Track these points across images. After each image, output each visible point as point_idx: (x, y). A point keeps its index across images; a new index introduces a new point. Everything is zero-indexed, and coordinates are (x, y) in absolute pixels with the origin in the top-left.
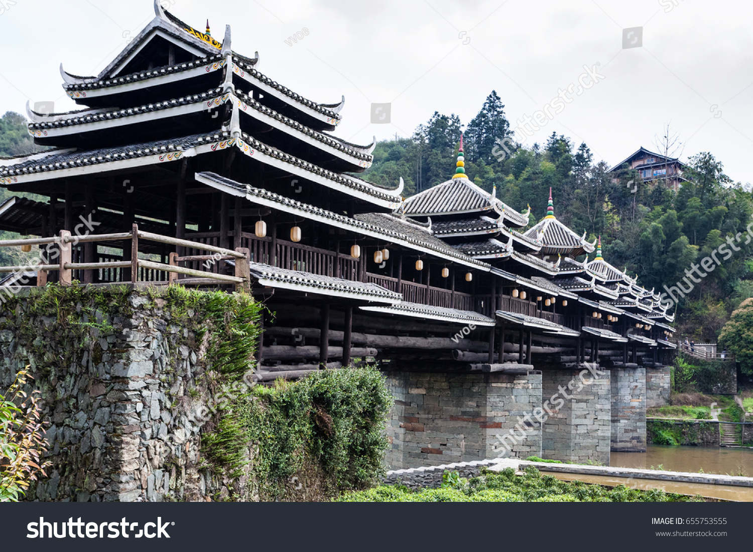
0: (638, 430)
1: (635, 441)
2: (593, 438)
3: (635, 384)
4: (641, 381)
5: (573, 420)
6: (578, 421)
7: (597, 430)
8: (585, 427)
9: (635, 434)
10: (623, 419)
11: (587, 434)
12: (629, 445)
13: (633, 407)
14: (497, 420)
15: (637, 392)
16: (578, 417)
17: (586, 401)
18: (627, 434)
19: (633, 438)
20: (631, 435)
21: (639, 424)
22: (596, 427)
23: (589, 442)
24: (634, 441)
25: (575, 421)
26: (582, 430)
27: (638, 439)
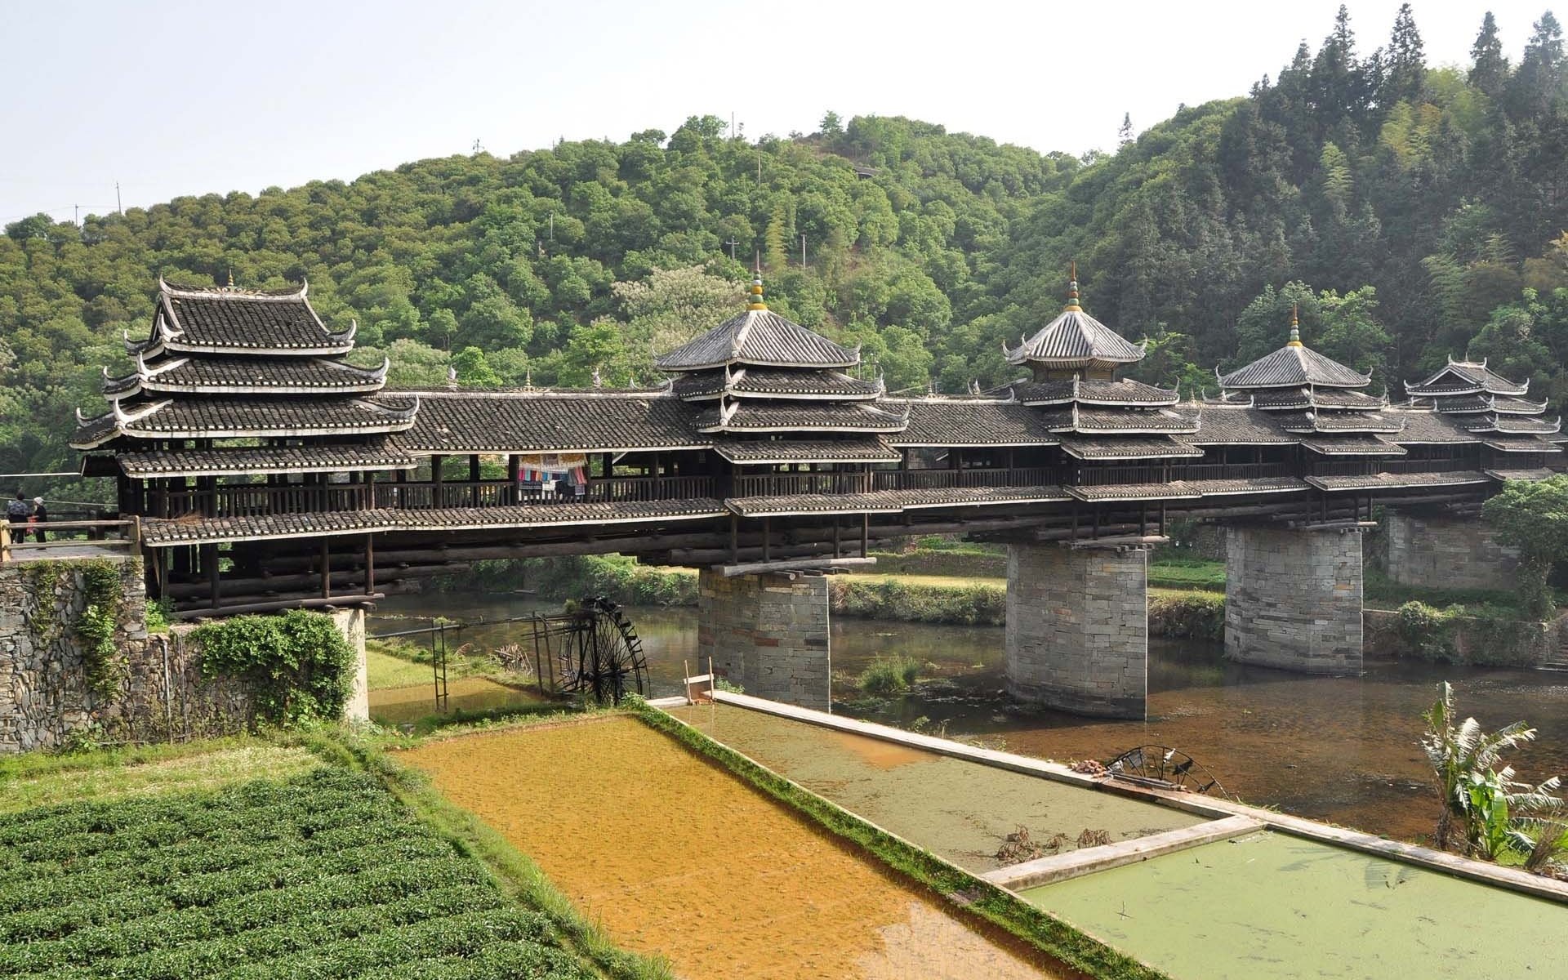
0: (1348, 638)
1: (1341, 656)
2: (1120, 655)
3: (1343, 559)
4: (1352, 554)
5: (1088, 627)
6: (1095, 629)
7: (1124, 644)
8: (1106, 639)
9: (1342, 645)
10: (1321, 619)
11: (1109, 650)
12: (1331, 662)
13: (1337, 599)
14: (772, 636)
15: (1347, 573)
16: (1096, 622)
17: (1108, 598)
18: (1327, 644)
19: (1338, 651)
20: (1334, 645)
21: (1348, 627)
22: (1123, 638)
23: (1113, 660)
24: (1339, 656)
25: (1090, 628)
26: (1102, 643)
27: (1348, 653)
